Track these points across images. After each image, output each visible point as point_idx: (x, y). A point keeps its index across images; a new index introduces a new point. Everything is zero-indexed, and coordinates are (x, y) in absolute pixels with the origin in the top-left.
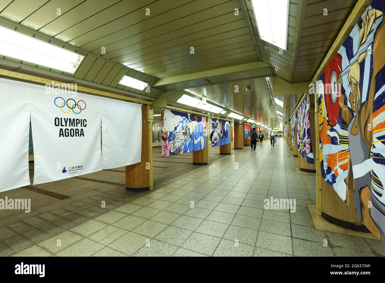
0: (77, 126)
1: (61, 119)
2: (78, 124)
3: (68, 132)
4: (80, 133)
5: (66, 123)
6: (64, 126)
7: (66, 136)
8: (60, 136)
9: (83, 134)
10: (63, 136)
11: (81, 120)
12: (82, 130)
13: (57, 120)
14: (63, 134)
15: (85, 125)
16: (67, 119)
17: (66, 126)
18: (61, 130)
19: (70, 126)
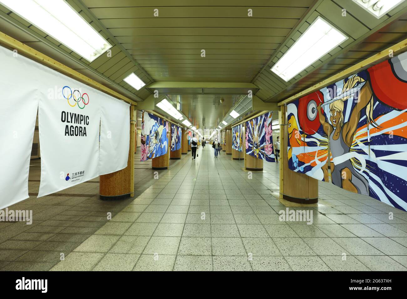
0: (81, 124)
1: (68, 113)
2: (82, 121)
3: (73, 130)
4: (83, 131)
5: (72, 118)
6: (69, 122)
7: (71, 135)
8: (66, 135)
9: (85, 134)
10: (69, 135)
11: (85, 116)
12: (85, 128)
13: (64, 114)
14: (68, 133)
15: (87, 123)
16: (73, 114)
17: (72, 122)
18: (67, 126)
19: (75, 123)
